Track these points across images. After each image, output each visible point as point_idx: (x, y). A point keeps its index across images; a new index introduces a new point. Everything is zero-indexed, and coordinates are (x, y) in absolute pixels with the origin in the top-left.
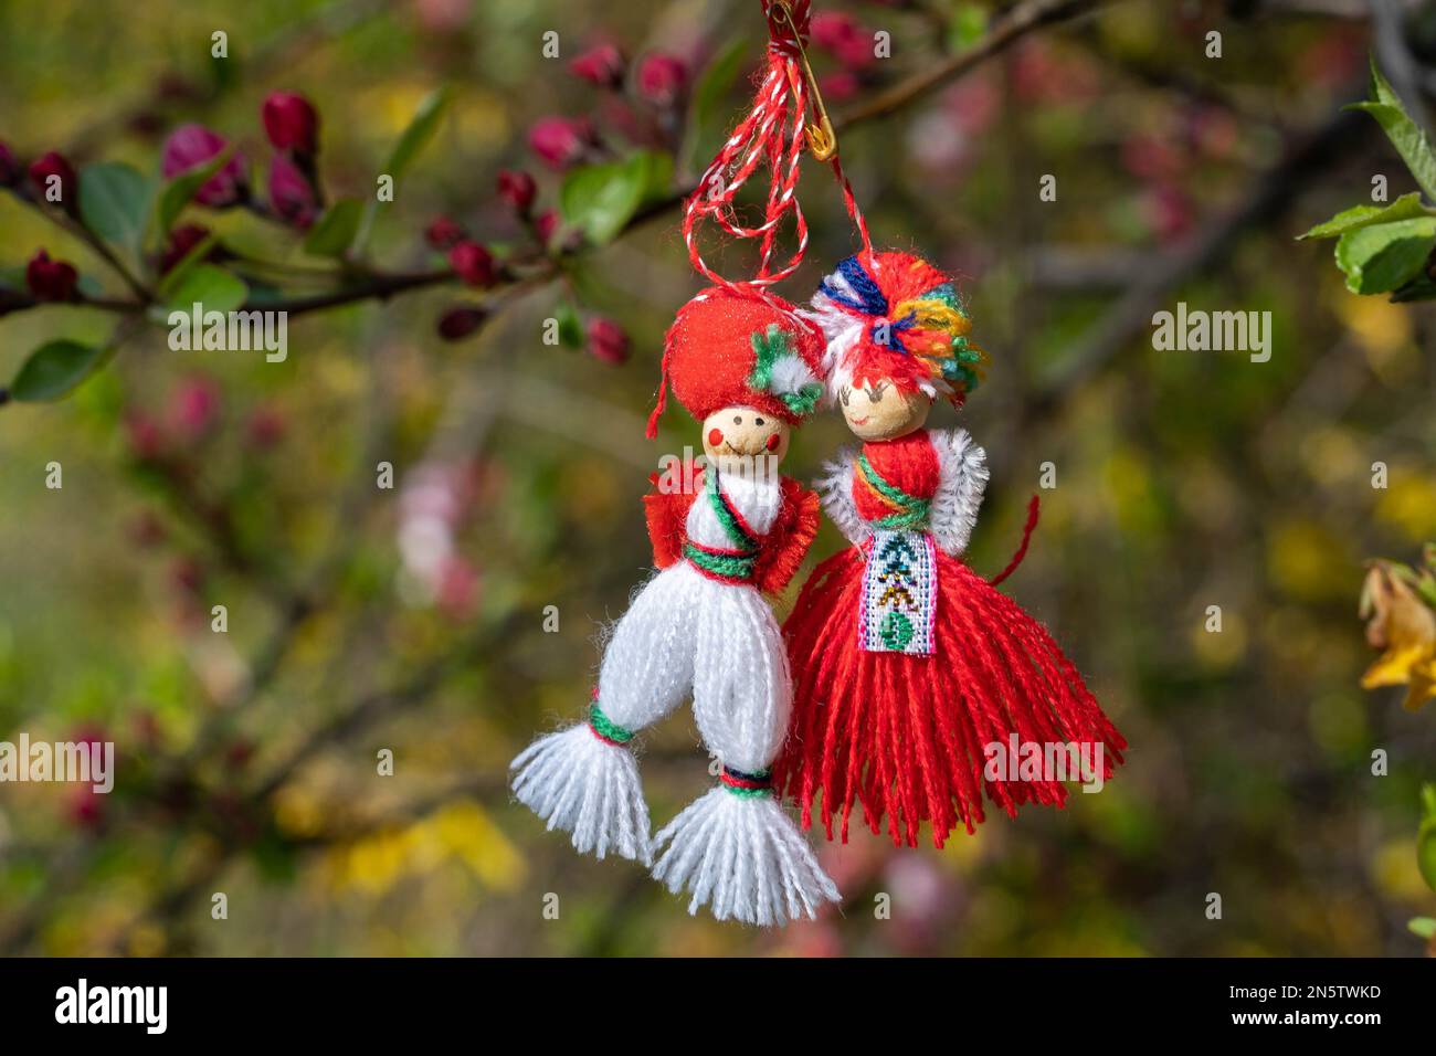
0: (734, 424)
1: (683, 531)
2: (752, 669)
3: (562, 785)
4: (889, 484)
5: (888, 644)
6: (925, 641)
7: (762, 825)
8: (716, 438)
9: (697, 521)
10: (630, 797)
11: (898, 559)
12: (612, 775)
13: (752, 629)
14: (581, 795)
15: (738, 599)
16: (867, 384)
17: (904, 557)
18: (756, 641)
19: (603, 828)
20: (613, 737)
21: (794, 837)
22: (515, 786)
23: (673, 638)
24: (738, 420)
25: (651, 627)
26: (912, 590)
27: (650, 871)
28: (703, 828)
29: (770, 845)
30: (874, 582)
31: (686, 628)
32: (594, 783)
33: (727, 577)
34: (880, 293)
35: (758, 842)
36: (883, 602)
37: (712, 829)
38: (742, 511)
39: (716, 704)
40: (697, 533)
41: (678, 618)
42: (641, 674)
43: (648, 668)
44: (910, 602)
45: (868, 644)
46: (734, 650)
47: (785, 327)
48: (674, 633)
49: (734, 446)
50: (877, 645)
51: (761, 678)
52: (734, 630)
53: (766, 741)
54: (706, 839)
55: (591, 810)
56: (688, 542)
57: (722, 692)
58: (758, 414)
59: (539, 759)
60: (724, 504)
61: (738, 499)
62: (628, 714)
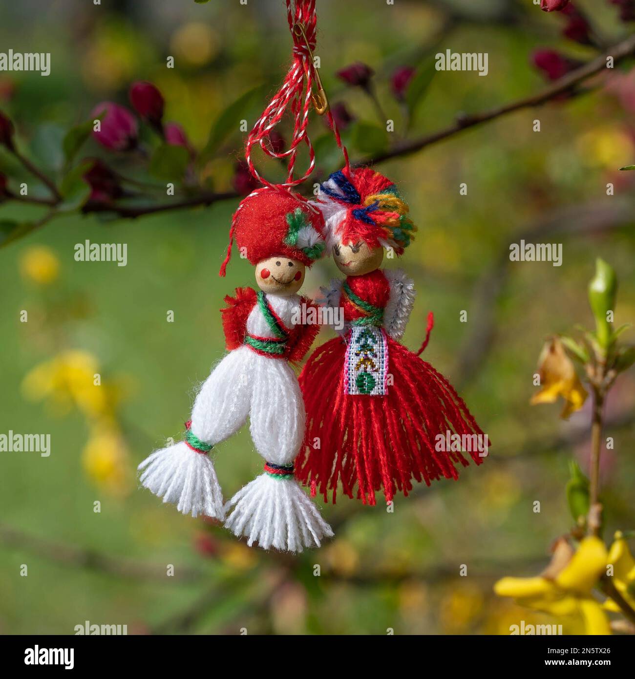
0: (276, 267)
1: (245, 328)
3: (171, 477)
4: (362, 300)
5: (361, 391)
6: (382, 388)
8: (265, 275)
9: (253, 322)
10: (211, 483)
11: (366, 342)
14: (183, 481)
15: (277, 366)
16: (351, 243)
17: (370, 341)
20: (204, 449)
21: (308, 501)
22: (141, 479)
23: (239, 390)
24: (278, 263)
26: (374, 360)
27: (223, 523)
28: (255, 497)
29: (294, 506)
30: (353, 356)
31: (246, 383)
32: (191, 475)
33: (271, 354)
34: (356, 191)
35: (288, 504)
36: (358, 367)
37: (260, 498)
38: (280, 315)
40: (253, 329)
42: (219, 411)
43: (223, 407)
44: (373, 366)
45: (350, 391)
47: (305, 210)
49: (277, 278)
50: (354, 391)
52: (275, 384)
53: (292, 447)
54: (257, 504)
55: (189, 490)
56: (248, 335)
57: (268, 420)
58: (290, 260)
59: (156, 463)
60: (270, 312)
61: (278, 309)
62: (211, 434)
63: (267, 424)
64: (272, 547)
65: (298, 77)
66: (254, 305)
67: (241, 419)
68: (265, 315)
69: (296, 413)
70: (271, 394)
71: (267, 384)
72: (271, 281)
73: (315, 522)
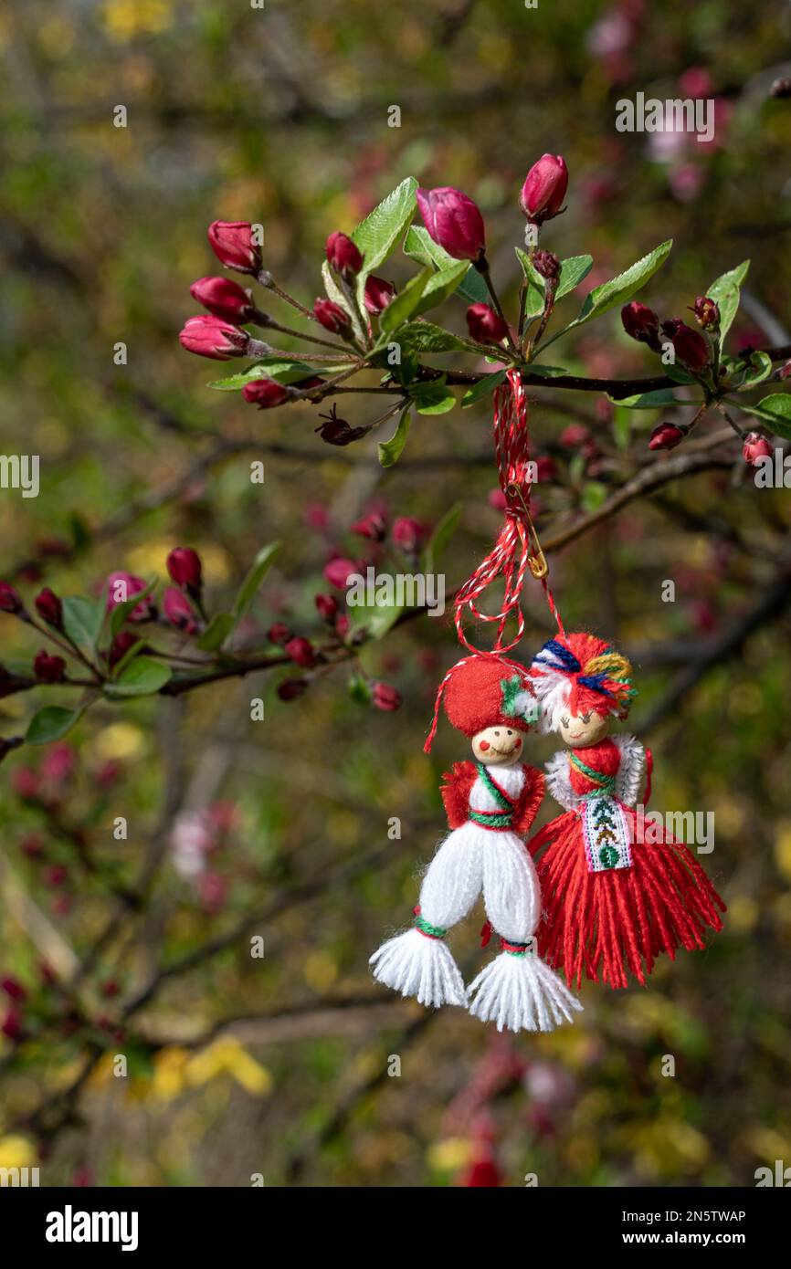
0: (495, 737)
1: (468, 804)
2: (521, 880)
5: (605, 866)
6: (627, 860)
7: (535, 972)
8: (484, 746)
9: (477, 797)
10: (451, 968)
11: (603, 815)
12: (437, 956)
13: (518, 856)
14: (420, 971)
15: (506, 839)
16: (580, 714)
17: (607, 813)
18: (521, 864)
19: (437, 989)
20: (437, 935)
21: (553, 976)
22: (375, 974)
23: (471, 869)
24: (497, 734)
25: (454, 864)
26: (615, 832)
27: (468, 1010)
28: (498, 979)
29: (540, 984)
30: (590, 831)
31: (477, 861)
32: (428, 963)
33: (499, 828)
34: (574, 659)
35: (533, 982)
36: (599, 841)
37: (503, 979)
38: (504, 787)
39: (501, 903)
40: (477, 803)
41: (471, 857)
42: (451, 895)
43: (456, 888)
44: (614, 838)
45: (594, 868)
46: (507, 869)
48: (470, 865)
49: (497, 749)
50: (598, 867)
51: (526, 884)
52: (507, 859)
53: (531, 922)
55: (429, 980)
56: (471, 809)
57: (504, 897)
58: (509, 729)
59: (388, 955)
60: (493, 785)
61: (501, 781)
62: (444, 919)
63: (504, 902)
64: (522, 1029)
65: (512, 538)
66: (475, 779)
67: (476, 898)
68: (489, 788)
69: (531, 887)
70: (504, 870)
71: (499, 860)
72: (492, 753)
73: (563, 996)
